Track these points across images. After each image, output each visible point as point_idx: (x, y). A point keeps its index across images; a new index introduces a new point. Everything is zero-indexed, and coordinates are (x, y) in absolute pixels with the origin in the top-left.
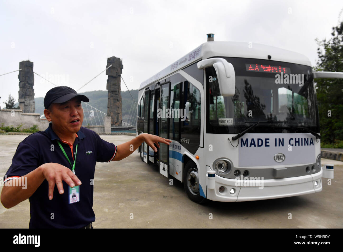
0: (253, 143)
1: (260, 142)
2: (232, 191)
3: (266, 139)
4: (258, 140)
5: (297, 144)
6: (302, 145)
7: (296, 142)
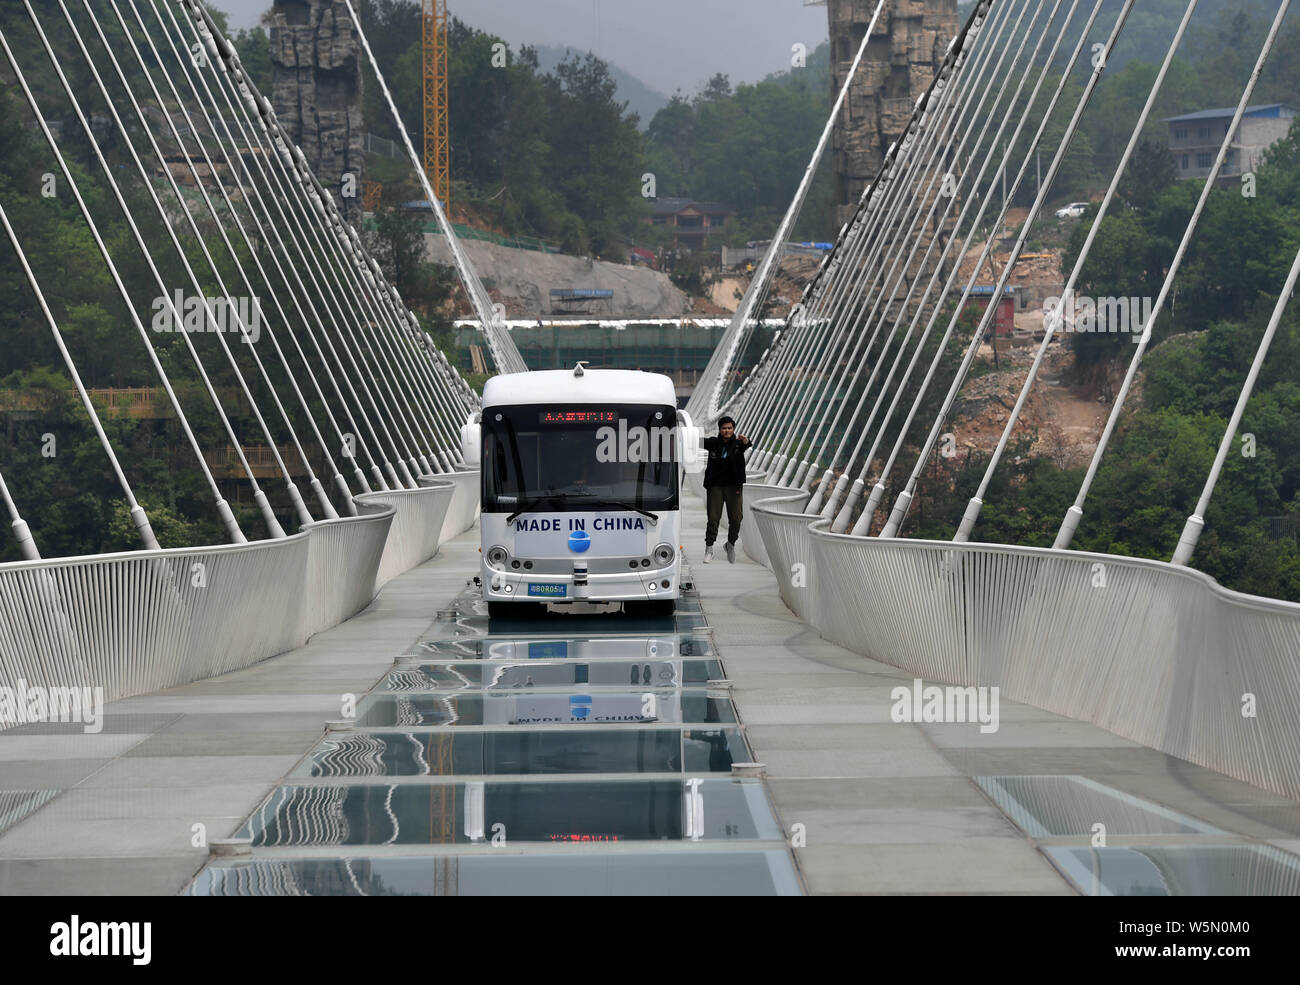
0: (535, 525)
1: (546, 524)
2: (509, 588)
3: (554, 521)
4: (543, 521)
5: (609, 527)
6: (618, 528)
7: (606, 524)
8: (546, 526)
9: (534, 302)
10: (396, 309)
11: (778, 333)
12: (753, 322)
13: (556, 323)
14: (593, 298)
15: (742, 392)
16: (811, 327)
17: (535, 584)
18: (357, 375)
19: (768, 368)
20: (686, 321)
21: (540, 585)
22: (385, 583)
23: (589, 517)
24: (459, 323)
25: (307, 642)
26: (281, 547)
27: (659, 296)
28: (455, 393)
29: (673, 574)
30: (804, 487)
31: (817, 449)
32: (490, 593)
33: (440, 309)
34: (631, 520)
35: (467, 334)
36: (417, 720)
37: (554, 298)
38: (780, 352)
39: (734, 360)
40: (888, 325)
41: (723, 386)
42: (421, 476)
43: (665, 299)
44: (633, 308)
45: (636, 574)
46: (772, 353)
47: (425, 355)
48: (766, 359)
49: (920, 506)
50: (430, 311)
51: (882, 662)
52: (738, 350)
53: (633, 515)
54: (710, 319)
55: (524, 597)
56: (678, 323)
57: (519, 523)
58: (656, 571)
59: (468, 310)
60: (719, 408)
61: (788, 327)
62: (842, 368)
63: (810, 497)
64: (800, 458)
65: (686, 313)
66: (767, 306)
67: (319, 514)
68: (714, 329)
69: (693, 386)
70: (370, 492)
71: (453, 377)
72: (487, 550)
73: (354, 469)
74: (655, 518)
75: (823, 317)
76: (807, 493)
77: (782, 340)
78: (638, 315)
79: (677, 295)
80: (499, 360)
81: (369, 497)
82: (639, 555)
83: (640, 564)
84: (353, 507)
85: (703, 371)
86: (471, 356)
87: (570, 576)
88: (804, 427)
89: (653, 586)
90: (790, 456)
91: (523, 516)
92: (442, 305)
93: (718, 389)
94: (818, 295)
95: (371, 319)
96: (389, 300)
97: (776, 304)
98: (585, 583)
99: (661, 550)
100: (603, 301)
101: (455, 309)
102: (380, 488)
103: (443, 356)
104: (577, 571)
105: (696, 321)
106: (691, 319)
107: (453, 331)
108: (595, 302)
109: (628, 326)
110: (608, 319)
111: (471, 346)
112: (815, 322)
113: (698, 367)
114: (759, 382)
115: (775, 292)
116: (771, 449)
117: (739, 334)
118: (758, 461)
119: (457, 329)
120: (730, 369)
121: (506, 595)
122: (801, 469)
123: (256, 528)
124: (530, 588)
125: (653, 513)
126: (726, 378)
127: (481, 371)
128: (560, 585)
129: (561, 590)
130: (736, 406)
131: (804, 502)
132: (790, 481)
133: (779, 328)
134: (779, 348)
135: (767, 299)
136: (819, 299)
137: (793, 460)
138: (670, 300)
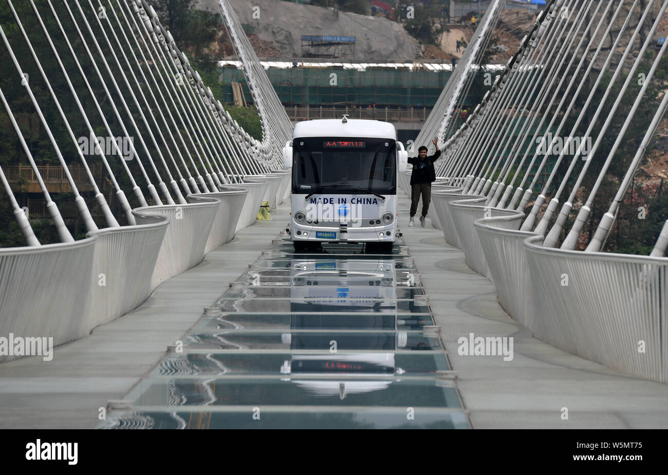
8: (326, 202)
9: (288, 47)
10: (170, 50)
11: (498, 77)
12: (476, 67)
13: (306, 64)
14: (338, 44)
15: (466, 128)
16: (527, 72)
17: (320, 232)
18: (136, 106)
19: (488, 107)
20: (418, 65)
21: (322, 232)
22: (158, 284)
23: (349, 197)
24: (222, 63)
25: (91, 333)
26: (70, 250)
27: (395, 43)
28: (220, 123)
29: (393, 228)
30: (519, 209)
31: (531, 177)
32: (296, 236)
33: (206, 51)
34: (371, 199)
35: (229, 73)
36: (181, 401)
37: (305, 43)
38: (499, 94)
39: (459, 99)
40: (595, 71)
41: (449, 121)
42: (190, 194)
43: (400, 45)
44: (372, 53)
45: (373, 228)
46: (493, 94)
47: (194, 90)
48: (487, 99)
49: (618, 228)
50: (198, 52)
51: (587, 359)
52: (462, 91)
53: (372, 196)
54: (439, 63)
55: (314, 239)
56: (411, 66)
57: (312, 200)
58: (383, 227)
59: (231, 52)
60: (445, 140)
61: (506, 72)
62: (554, 108)
63: (524, 218)
64: (516, 185)
65: (418, 58)
66: (488, 54)
67: (102, 222)
68: (442, 72)
69: (423, 121)
70: (146, 206)
71: (218, 109)
72: (294, 214)
73: (133, 186)
74: (384, 198)
75: (538, 63)
76: (523, 214)
77: (501, 83)
78: (376, 59)
79: (410, 42)
80: (257, 96)
81: (146, 210)
82: (374, 218)
83: (375, 223)
84: (132, 218)
85: (431, 108)
86: (232, 91)
87: (338, 228)
88: (519, 158)
89: (382, 234)
90: (507, 184)
91: (314, 196)
92: (208, 47)
93: (445, 124)
94: (534, 45)
95: (148, 58)
96: (164, 42)
97: (496, 52)
98: (346, 232)
99: (386, 216)
100: (347, 46)
101: (219, 51)
102: (155, 203)
103: (210, 92)
104: (342, 225)
105: (427, 65)
106: (421, 63)
107: (218, 70)
108: (340, 47)
109: (368, 68)
110: (351, 62)
111: (233, 83)
112: (531, 68)
113: (428, 105)
114: (481, 119)
115: (495, 42)
116: (491, 177)
117: (464, 77)
118: (479, 187)
119: (220, 68)
120: (455, 107)
121: (304, 237)
122: (517, 194)
123: (48, 234)
124: (317, 234)
125: (382, 195)
126: (452, 114)
127: (241, 104)
128: (332, 233)
129: (333, 235)
130: (461, 139)
131: (519, 222)
132: (506, 204)
133: (498, 72)
134: (499, 90)
135: (488, 47)
136: (534, 48)
137: (510, 186)
138: (405, 47)
